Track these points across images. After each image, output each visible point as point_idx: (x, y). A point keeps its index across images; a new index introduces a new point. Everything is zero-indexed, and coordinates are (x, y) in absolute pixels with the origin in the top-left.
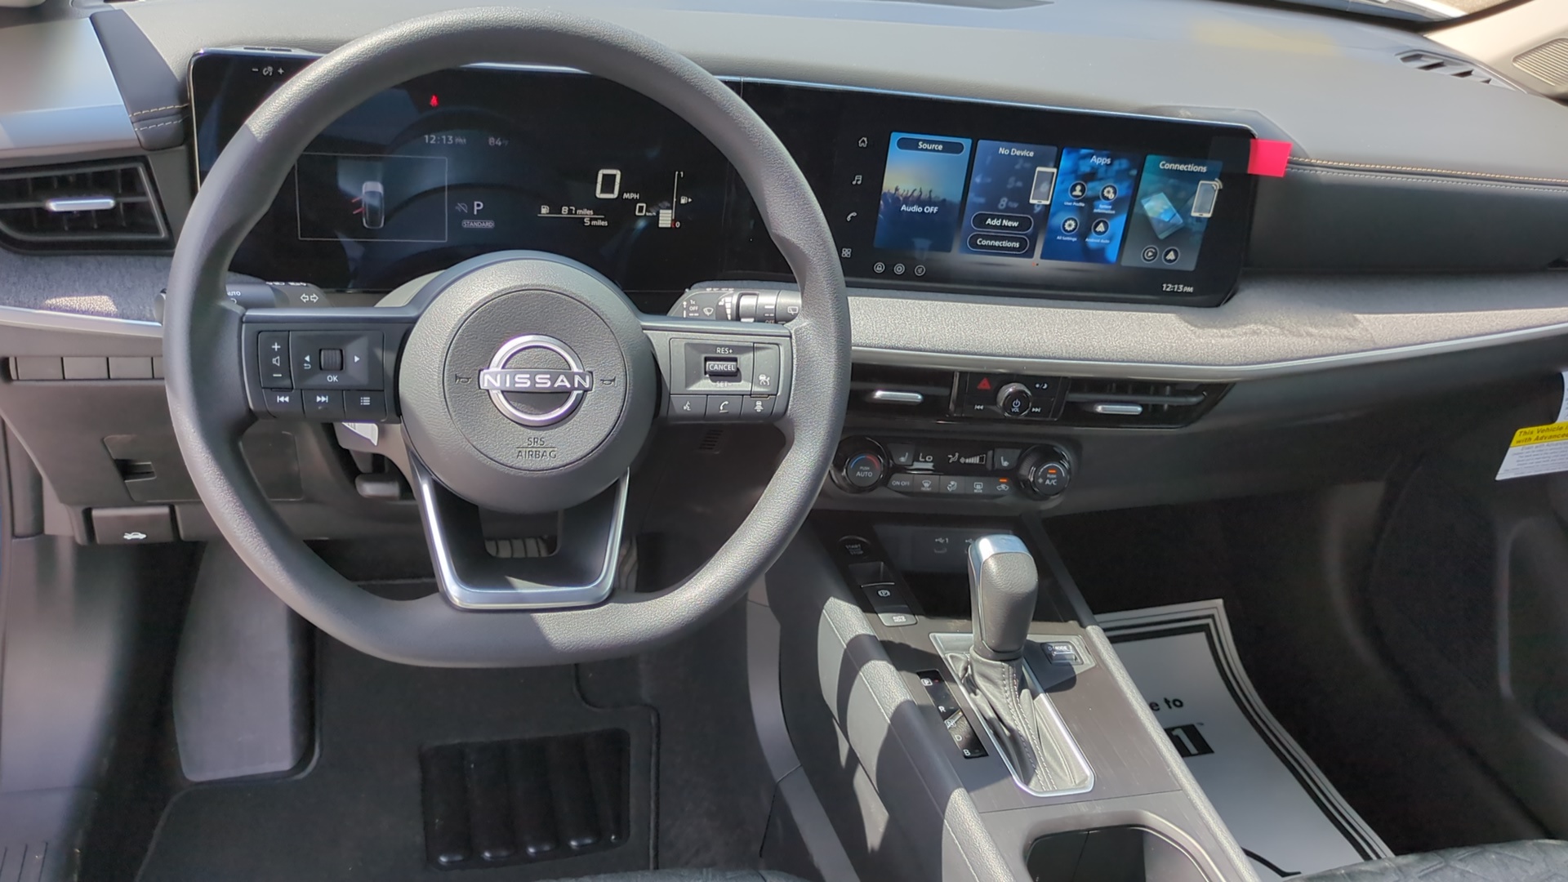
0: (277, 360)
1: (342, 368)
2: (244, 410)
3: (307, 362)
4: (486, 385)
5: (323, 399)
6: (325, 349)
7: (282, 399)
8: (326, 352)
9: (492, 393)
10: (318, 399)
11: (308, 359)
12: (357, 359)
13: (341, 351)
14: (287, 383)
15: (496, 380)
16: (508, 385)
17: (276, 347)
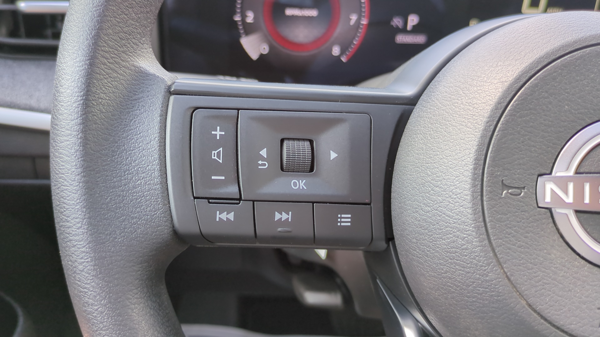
0: (219, 153)
1: (312, 170)
2: (166, 232)
3: (263, 159)
4: (548, 199)
5: (284, 216)
6: (289, 139)
7: (224, 216)
8: (291, 142)
9: (558, 211)
10: (277, 216)
11: (264, 153)
12: (333, 155)
13: (311, 142)
14: (232, 190)
15: (566, 193)
16: (587, 201)
17: (218, 133)
